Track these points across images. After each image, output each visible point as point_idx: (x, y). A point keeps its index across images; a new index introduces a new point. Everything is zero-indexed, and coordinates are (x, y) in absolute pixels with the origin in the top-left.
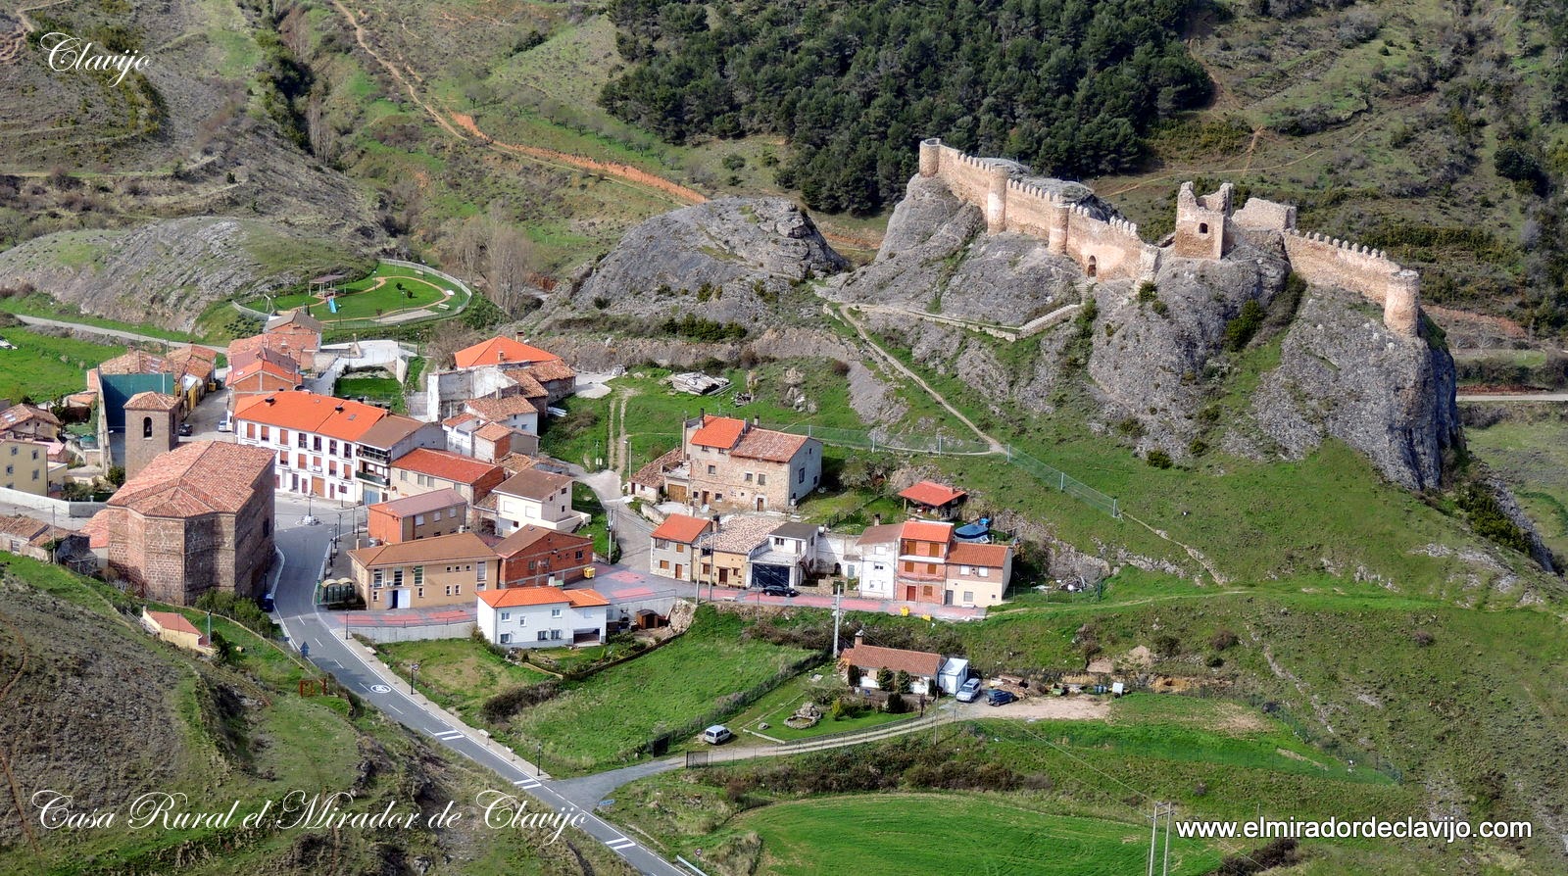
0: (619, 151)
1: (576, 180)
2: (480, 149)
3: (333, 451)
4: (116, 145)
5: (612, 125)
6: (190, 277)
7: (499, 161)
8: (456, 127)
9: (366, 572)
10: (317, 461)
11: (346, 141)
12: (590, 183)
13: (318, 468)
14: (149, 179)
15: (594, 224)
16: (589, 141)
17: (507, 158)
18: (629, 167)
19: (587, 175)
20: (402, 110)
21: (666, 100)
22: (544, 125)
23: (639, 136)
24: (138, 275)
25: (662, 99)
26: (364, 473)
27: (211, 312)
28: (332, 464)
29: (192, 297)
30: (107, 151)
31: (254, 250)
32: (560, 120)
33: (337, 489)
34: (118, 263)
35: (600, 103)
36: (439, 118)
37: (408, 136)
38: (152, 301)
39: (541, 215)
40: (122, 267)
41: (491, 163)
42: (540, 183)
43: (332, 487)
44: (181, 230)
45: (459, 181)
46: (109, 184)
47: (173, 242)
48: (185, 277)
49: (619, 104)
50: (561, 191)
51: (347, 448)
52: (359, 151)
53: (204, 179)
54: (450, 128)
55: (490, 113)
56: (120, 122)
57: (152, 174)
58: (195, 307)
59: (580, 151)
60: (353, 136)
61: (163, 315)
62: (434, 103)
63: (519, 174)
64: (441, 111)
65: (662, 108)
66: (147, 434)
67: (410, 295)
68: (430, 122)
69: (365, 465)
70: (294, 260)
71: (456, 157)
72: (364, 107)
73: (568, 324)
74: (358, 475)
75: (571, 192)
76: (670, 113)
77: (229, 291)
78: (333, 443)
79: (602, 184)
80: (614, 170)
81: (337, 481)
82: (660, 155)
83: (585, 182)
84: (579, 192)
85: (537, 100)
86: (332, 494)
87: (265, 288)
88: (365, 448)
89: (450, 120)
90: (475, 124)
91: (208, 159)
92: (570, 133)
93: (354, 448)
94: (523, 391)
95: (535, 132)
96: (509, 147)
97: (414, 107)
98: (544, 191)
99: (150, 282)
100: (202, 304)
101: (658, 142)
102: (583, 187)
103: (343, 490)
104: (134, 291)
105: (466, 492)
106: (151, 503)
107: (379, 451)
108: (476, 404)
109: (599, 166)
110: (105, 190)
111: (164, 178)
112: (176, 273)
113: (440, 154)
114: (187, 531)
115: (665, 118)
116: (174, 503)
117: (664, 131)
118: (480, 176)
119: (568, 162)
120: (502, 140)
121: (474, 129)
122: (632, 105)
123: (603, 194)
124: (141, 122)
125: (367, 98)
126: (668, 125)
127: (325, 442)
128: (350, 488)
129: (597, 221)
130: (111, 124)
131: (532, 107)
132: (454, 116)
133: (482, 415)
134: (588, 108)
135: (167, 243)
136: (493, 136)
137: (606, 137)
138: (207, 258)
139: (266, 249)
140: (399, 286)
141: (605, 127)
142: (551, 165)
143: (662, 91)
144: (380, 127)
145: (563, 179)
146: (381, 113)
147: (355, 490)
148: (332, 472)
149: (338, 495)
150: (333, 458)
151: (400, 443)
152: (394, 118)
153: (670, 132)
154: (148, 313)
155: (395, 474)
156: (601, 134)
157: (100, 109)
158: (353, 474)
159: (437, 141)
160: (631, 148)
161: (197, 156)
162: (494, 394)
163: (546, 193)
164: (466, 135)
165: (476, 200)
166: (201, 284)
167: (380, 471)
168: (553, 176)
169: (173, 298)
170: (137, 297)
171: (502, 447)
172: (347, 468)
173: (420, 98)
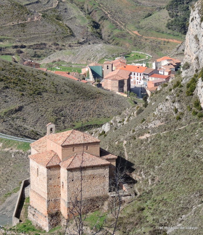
0: (172, 36)
1: (162, 43)
2: (140, 38)
3: (137, 75)
4: (64, 37)
5: (169, 31)
6: (95, 55)
7: (145, 40)
8: (134, 34)
9: (149, 92)
10: (134, 77)
11: (110, 38)
12: (166, 43)
13: (135, 79)
14: (72, 44)
15: (167, 52)
16: (164, 35)
17: (146, 39)
18: (174, 40)
19: (165, 42)
20: (121, 31)
21: (182, 25)
22: (154, 32)
23: (176, 33)
24: (84, 55)
25: (181, 25)
26: (144, 79)
27: (100, 61)
28: (137, 78)
29: (96, 58)
30: (63, 38)
31: (107, 49)
32: (158, 31)
33: (138, 82)
34: (78, 54)
35: (166, 27)
36: (130, 32)
37: (123, 36)
38: (88, 59)
39: (155, 51)
40: (80, 54)
41: (143, 41)
42: (154, 44)
43: (137, 82)
44: (91, 46)
45: (136, 45)
46: (65, 45)
47: (90, 49)
48: (94, 55)
49: (170, 27)
50: (159, 45)
51: (140, 74)
52: (113, 39)
53: (83, 44)
54: (133, 34)
55: (141, 31)
56: (64, 33)
57: (73, 43)
58: (97, 60)
59: (163, 37)
60: (111, 37)
61: (90, 62)
62: (128, 29)
63: (149, 43)
64: (130, 31)
65: (181, 27)
66: (108, 69)
67: (140, 57)
68: (128, 33)
69: (144, 77)
70: (115, 51)
71: (135, 40)
72: (112, 31)
73: (177, 54)
74: (143, 79)
75: (161, 45)
76: (183, 28)
77: (103, 57)
78: (138, 74)
79: (168, 44)
80: (171, 40)
81: (138, 81)
82: (181, 37)
83: (164, 43)
84: (163, 45)
85: (152, 27)
86: (137, 84)
87: (110, 56)
88: (144, 74)
89: (132, 33)
90: (138, 33)
91: (84, 40)
92: (160, 33)
93: (142, 74)
94: (172, 64)
95: (152, 34)
96: (146, 37)
97: (124, 30)
98: (155, 46)
99: (86, 56)
100: (98, 59)
101: (180, 34)
102: (164, 44)
103: (140, 82)
104: (83, 58)
105: (164, 80)
106: (112, 78)
107: (147, 74)
108: (163, 66)
109: (167, 40)
110: (64, 46)
111: (76, 43)
112: (92, 54)
113: (131, 39)
114: (119, 83)
115: (181, 29)
116: (116, 78)
117: (181, 32)
118: (141, 43)
119: (160, 39)
120: (145, 36)
121: (138, 34)
122: (174, 27)
123: (169, 45)
124: (68, 33)
125: (113, 29)
126: (182, 30)
127: (136, 74)
128: (141, 82)
129: (168, 51)
130: (63, 33)
131: (151, 29)
132: (133, 31)
133: (165, 68)
134: (164, 28)
135: (88, 49)
136: (143, 35)
137: (168, 34)
138: (98, 51)
139: (109, 49)
140: (137, 55)
141: (168, 31)
142: (156, 40)
143: (180, 23)
144: (117, 34)
145: (160, 43)
146: (116, 32)
147: (142, 82)
148: (137, 79)
149: (139, 84)
150: (137, 76)
151: (151, 72)
152: (120, 32)
153: (183, 31)
154: (87, 62)
155: (150, 78)
156: (167, 33)
157: (60, 30)
158: (142, 79)
159: (130, 37)
160: (174, 36)
161: (82, 39)
162: (166, 65)
163: (156, 46)
164: (136, 35)
165: (140, 48)
166: (98, 56)
167: (147, 78)
168: (157, 42)
169: (92, 59)
170: (84, 59)
171: (170, 73)
172: (140, 78)
173: (125, 28)
